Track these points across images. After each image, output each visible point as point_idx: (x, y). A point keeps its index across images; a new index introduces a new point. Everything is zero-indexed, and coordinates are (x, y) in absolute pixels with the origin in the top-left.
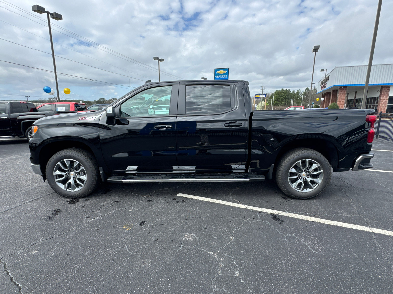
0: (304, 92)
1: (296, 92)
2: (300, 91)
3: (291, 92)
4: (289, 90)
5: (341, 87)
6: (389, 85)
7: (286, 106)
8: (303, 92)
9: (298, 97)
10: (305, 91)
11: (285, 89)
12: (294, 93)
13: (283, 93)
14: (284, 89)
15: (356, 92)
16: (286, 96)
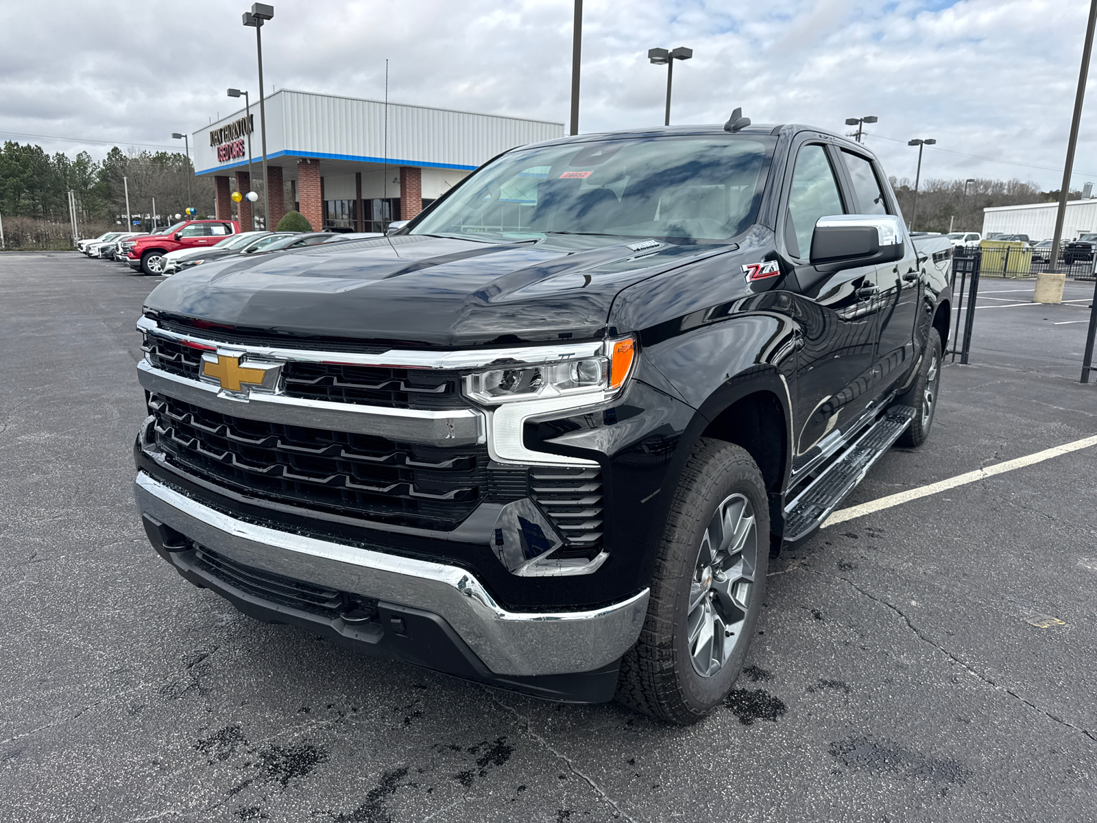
0: (104, 165)
1: (71, 157)
2: (88, 157)
3: (51, 160)
4: (40, 148)
5: (304, 160)
6: (419, 167)
7: (40, 217)
8: (101, 162)
9: (85, 184)
10: (109, 158)
11: (23, 144)
12: (63, 164)
13: (18, 160)
14: (17, 144)
15: (322, 179)
16: (32, 176)
